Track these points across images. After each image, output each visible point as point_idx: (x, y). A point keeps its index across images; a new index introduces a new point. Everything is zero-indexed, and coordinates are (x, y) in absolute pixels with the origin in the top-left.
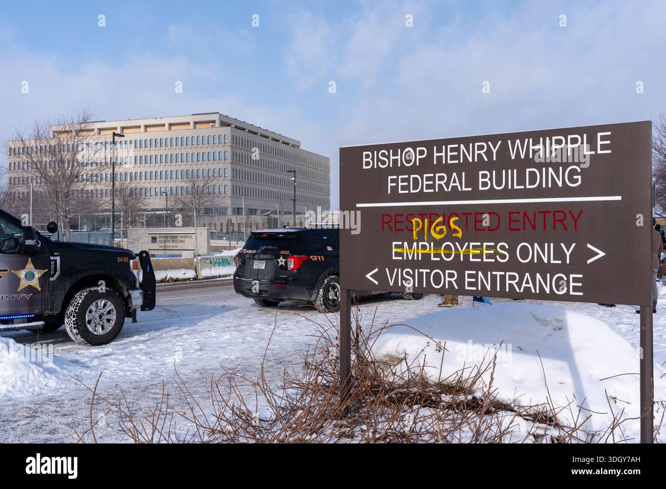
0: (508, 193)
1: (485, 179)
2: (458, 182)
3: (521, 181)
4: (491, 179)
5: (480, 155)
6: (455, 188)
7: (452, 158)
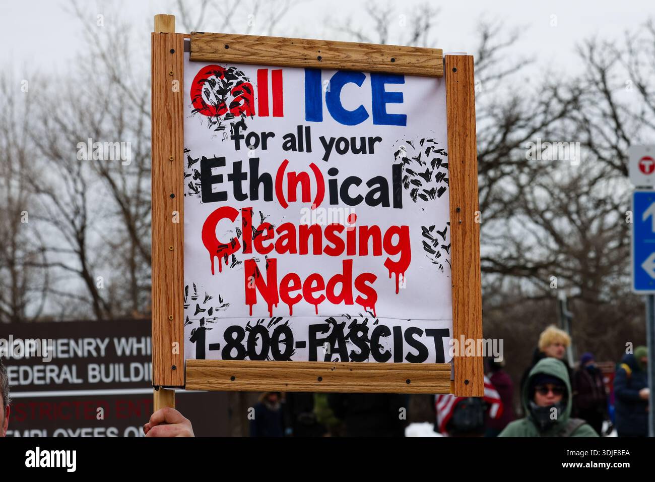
0: (115, 385)
1: (95, 372)
2: (69, 375)
3: (127, 374)
4: (100, 372)
5: (89, 352)
6: (66, 380)
7: (63, 352)
